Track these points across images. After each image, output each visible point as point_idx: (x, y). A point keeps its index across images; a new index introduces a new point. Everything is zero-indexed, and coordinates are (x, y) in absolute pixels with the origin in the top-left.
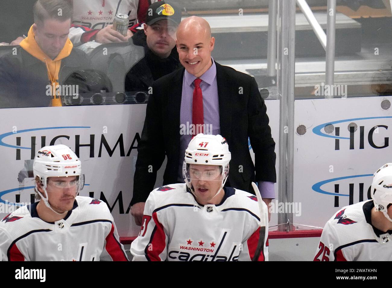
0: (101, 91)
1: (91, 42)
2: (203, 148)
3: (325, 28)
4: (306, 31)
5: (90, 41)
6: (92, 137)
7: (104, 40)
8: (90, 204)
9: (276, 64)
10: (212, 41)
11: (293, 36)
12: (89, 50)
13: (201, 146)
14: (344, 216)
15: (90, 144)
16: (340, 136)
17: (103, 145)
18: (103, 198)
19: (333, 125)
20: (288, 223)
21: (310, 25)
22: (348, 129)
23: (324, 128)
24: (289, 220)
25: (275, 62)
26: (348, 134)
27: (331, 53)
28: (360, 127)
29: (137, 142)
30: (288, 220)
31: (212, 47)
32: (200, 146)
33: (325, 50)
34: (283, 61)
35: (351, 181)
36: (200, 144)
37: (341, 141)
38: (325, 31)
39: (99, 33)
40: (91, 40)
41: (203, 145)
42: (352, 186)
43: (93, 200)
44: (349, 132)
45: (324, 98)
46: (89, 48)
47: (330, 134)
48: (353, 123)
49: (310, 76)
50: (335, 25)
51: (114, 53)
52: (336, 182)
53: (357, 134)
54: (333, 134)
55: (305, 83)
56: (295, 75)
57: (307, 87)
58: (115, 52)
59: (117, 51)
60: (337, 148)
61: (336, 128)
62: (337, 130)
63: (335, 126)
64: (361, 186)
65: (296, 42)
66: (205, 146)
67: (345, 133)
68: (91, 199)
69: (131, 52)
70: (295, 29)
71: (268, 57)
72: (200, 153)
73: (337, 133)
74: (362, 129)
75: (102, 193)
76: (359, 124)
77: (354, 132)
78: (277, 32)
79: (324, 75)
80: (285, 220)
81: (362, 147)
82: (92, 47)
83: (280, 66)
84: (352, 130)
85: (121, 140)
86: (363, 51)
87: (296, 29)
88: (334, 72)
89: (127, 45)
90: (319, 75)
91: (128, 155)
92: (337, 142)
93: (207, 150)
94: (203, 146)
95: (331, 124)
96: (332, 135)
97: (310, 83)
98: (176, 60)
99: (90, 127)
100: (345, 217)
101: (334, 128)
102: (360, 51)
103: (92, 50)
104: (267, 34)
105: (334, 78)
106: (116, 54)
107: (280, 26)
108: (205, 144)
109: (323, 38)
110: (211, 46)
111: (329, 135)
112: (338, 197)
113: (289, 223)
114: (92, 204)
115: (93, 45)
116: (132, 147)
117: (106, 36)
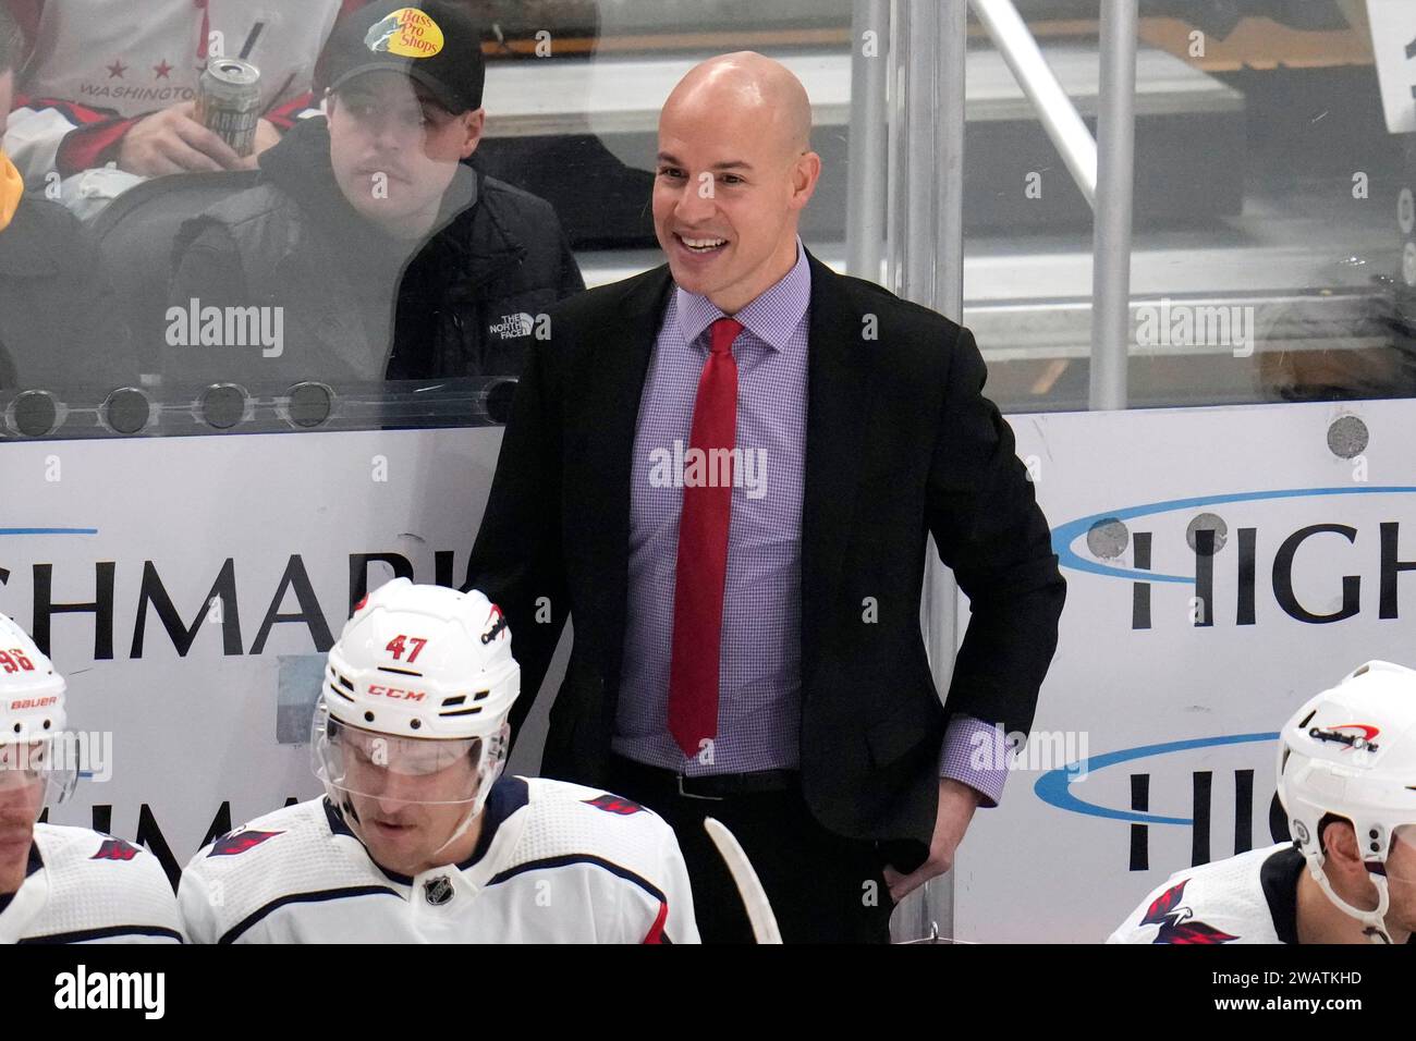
0: (143, 376)
1: (98, 170)
2: (402, 664)
3: (1090, 113)
4: (1008, 124)
5: (96, 167)
6: (105, 573)
7: (151, 163)
8: (97, 857)
9: (884, 266)
10: (802, 169)
11: (955, 145)
12: (94, 204)
13: (396, 657)
14: (1182, 913)
15: (95, 601)
16: (1155, 568)
17: (150, 606)
18: (149, 832)
19: (1124, 522)
20: (932, 937)
21: (1029, 99)
22: (1188, 539)
23: (1085, 535)
24: (935, 925)
25: (881, 255)
26: (1188, 561)
27: (1116, 217)
28: (1240, 531)
29: (294, 593)
30: (932, 926)
31: (801, 193)
32: (392, 653)
33: (1092, 206)
34: (913, 253)
35: (1199, 760)
36: (390, 647)
37: (1158, 592)
38: (1091, 124)
39: (136, 132)
40: (99, 162)
41: (403, 650)
42: (1202, 781)
43: (106, 843)
44: (1193, 555)
45: (1087, 410)
46: (93, 198)
47: (1111, 563)
48: (1209, 515)
49: (1028, 316)
50: (1134, 96)
51: (196, 216)
52: (1138, 766)
53: (1226, 563)
54: (1124, 563)
55: (1004, 347)
56: (965, 310)
57: (1013, 362)
58: (202, 212)
59: (212, 209)
60: (1142, 619)
61: (1134, 534)
62: (1143, 543)
63: (1134, 526)
64: (1244, 780)
65: (966, 169)
66: (412, 659)
67: (1174, 555)
68: (98, 839)
69: (271, 210)
70: (964, 117)
71: (849, 232)
72: (388, 687)
73: (1143, 557)
74: (1247, 538)
75: (145, 810)
76: (1234, 518)
77: (1212, 554)
78: (886, 127)
79: (1086, 311)
80: (921, 927)
81: (1246, 614)
82: (103, 193)
83: (899, 271)
84: (1205, 543)
85: (225, 584)
86: (1251, 208)
87: (968, 118)
88: (1127, 297)
89: (250, 185)
90: (1066, 313)
91: (258, 648)
92: (1142, 595)
93: (420, 675)
94: (405, 656)
95: (1115, 520)
96: (1119, 566)
97: (1028, 347)
98: (459, 245)
99: (95, 531)
100: (1186, 917)
101: (1127, 533)
102: (1238, 210)
103: (104, 203)
104: (846, 136)
105: (1127, 322)
106: (207, 221)
107: (901, 102)
108: (414, 646)
109: (1081, 152)
110: (798, 190)
111: (1106, 565)
112: (1146, 826)
113: (936, 937)
114: (104, 861)
115: (109, 182)
116: (273, 617)
117: (160, 145)
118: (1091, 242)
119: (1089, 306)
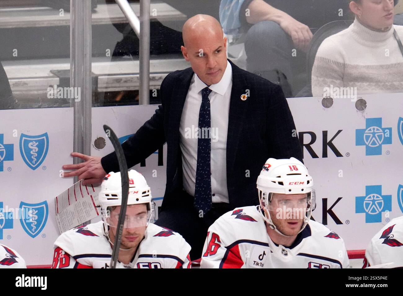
88: (149, 73)
118: (139, 57)
119: (138, 76)
